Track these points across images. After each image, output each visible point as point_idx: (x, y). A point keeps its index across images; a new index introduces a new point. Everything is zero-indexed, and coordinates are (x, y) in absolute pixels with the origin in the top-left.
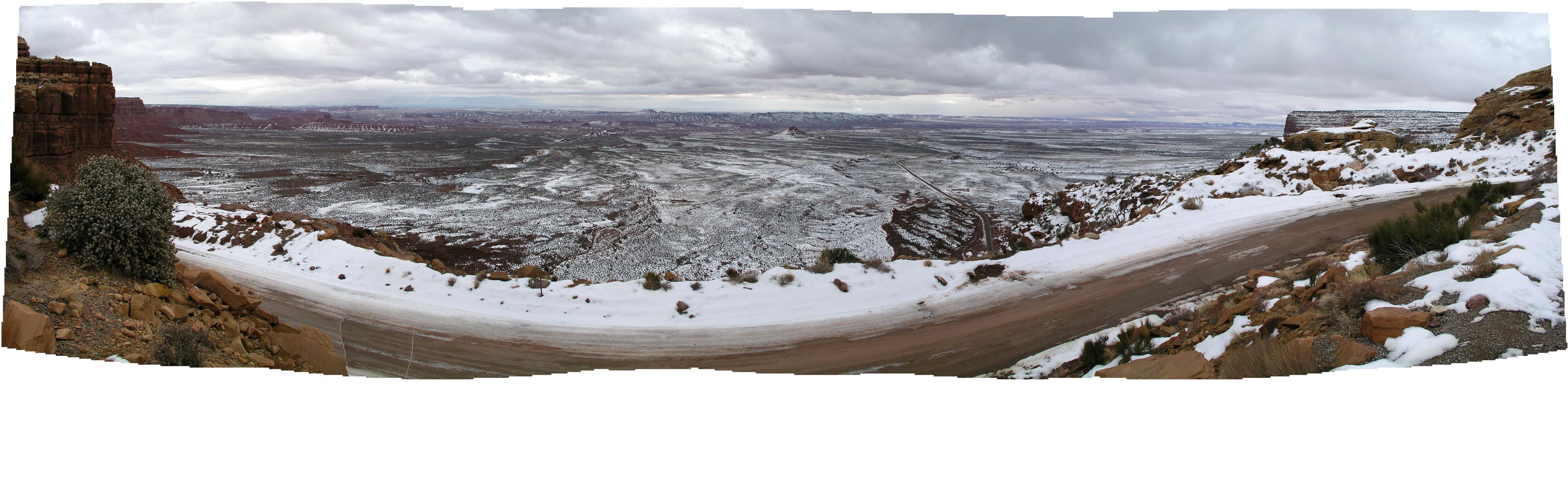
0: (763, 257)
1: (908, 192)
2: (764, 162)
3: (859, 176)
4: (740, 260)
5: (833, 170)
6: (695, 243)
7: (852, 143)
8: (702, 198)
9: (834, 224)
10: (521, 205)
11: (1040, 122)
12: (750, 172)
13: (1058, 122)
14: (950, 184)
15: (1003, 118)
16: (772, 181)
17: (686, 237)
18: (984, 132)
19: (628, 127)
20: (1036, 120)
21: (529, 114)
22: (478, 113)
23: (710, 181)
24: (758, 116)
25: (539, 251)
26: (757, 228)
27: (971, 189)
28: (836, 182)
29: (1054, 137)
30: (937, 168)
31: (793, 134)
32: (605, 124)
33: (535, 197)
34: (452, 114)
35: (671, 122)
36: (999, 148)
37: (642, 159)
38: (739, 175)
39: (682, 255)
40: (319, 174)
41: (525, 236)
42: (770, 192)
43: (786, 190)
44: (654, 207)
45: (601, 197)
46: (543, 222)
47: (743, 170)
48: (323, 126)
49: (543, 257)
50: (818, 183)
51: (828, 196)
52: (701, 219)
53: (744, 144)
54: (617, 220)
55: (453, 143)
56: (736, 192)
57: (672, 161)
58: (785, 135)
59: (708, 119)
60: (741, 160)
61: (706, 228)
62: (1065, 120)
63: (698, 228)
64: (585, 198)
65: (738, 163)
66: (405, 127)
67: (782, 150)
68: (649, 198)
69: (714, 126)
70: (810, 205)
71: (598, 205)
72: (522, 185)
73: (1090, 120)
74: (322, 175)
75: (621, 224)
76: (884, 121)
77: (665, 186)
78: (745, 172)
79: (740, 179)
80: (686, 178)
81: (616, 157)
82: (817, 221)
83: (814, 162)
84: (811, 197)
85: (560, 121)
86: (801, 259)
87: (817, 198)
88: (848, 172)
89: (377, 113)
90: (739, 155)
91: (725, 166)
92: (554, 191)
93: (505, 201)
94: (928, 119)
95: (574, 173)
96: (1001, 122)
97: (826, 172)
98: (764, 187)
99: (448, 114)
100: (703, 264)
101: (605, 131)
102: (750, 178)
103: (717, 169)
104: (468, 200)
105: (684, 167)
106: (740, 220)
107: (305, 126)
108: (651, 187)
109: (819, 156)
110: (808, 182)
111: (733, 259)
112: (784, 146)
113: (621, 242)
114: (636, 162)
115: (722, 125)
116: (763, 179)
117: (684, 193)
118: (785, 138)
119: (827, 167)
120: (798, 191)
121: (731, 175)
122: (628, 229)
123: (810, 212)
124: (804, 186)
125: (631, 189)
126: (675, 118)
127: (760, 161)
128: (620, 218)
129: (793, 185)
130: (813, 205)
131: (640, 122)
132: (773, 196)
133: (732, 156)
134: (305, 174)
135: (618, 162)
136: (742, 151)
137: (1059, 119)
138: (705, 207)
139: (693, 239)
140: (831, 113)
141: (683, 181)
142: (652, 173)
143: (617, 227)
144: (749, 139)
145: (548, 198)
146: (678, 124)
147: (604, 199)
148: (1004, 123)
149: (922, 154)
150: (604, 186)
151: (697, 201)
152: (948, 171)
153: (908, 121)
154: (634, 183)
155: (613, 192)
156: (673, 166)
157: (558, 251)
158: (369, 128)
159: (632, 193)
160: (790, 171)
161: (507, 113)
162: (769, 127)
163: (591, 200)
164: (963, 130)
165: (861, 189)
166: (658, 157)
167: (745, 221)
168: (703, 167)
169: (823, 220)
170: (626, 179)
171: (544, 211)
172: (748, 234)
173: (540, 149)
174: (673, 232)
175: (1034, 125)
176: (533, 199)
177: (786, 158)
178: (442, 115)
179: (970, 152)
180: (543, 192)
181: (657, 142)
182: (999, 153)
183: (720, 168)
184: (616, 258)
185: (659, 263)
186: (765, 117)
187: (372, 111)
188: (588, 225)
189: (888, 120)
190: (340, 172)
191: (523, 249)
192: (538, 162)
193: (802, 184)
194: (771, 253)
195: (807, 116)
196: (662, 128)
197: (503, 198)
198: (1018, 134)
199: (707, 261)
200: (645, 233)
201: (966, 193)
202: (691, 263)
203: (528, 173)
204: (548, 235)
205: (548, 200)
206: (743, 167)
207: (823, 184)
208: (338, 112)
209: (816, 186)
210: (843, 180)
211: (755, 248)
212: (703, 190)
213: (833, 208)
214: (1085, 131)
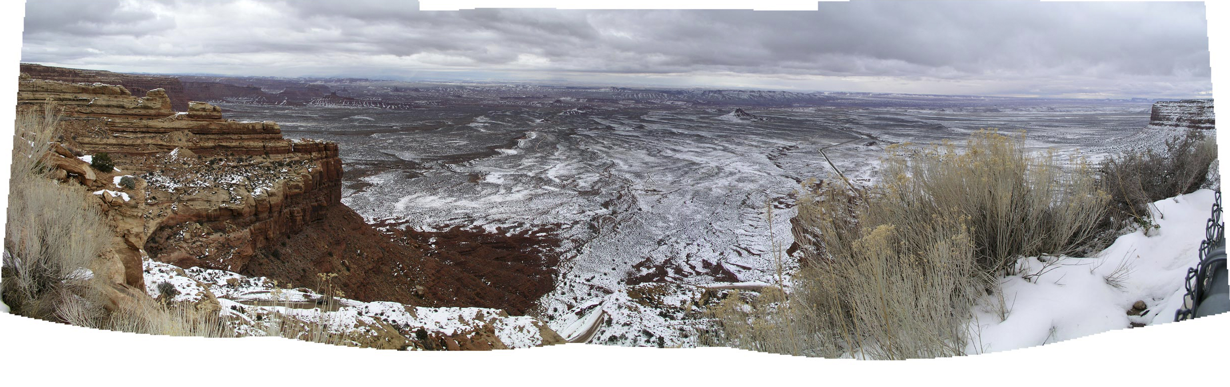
0: (713, 239)
1: (822, 182)
2: (713, 148)
3: (787, 165)
4: (698, 241)
5: (768, 160)
6: (667, 228)
7: (787, 127)
8: (668, 187)
9: (761, 213)
10: (539, 195)
11: (958, 100)
12: (702, 159)
13: (975, 100)
14: (857, 173)
15: (927, 95)
16: (720, 169)
17: (660, 224)
18: (906, 111)
19: (594, 104)
20: (955, 97)
21: (504, 89)
22: (458, 87)
23: (672, 170)
24: (709, 93)
25: (568, 236)
26: (708, 215)
27: (871, 179)
28: (768, 171)
29: (965, 118)
30: (852, 156)
31: (738, 116)
32: (574, 100)
33: (546, 187)
34: (436, 88)
35: (632, 99)
36: (912, 132)
37: (614, 145)
38: (694, 163)
39: (660, 238)
40: (364, 163)
41: (554, 224)
42: (717, 181)
43: (729, 179)
44: (633, 196)
45: (593, 187)
46: (563, 211)
47: (696, 158)
48: (330, 102)
49: (573, 241)
50: (755, 172)
51: (761, 186)
52: (669, 208)
53: (697, 126)
54: (611, 208)
55: (449, 123)
56: (691, 181)
57: (639, 147)
58: (731, 117)
59: (664, 96)
60: (693, 146)
61: (673, 215)
62: (982, 98)
63: (668, 216)
64: (581, 188)
65: (692, 150)
66: (402, 104)
67: (729, 134)
68: (628, 187)
69: (669, 103)
70: (747, 194)
71: (593, 194)
72: (531, 174)
73: (1005, 98)
74: (366, 164)
75: (614, 212)
76: (820, 99)
77: (638, 175)
78: (697, 159)
79: (695, 167)
80: (652, 167)
81: (592, 141)
82: (750, 209)
83: (754, 149)
84: (748, 187)
85: (533, 97)
86: (737, 241)
87: (752, 187)
88: (779, 161)
89: (367, 85)
90: (692, 141)
91: (682, 153)
92: (557, 180)
93: (526, 192)
94: (860, 97)
95: (565, 160)
96: (924, 100)
97: (762, 161)
98: (713, 176)
99: (432, 89)
100: (675, 244)
101: (576, 110)
102: (702, 166)
103: (675, 156)
104: (498, 191)
105: (649, 155)
106: (696, 208)
107: (314, 102)
108: (628, 176)
109: (759, 141)
110: (747, 171)
111: (693, 241)
112: (730, 130)
113: (618, 228)
114: (610, 148)
115: (676, 103)
116: (712, 167)
117: (653, 183)
118: (731, 119)
119: (763, 156)
120: (739, 180)
121: (687, 163)
122: (620, 217)
123: (746, 200)
124: (744, 175)
125: (613, 178)
126: (635, 96)
127: (710, 148)
128: (612, 207)
129: (735, 174)
130: (749, 194)
131: (605, 99)
132: (720, 185)
133: (687, 141)
134: (352, 163)
135: (596, 148)
136: (694, 135)
137: (977, 97)
138: (671, 196)
139: (665, 225)
140: (774, 92)
141: (651, 170)
142: (625, 161)
143: (612, 215)
144: (700, 120)
145: (556, 187)
146: (638, 101)
147: (595, 188)
148: (927, 100)
149: (843, 141)
150: (592, 175)
151: (664, 191)
152: (860, 160)
153: (841, 99)
154: (613, 171)
155: (600, 181)
156: (640, 153)
157: (580, 236)
158: (370, 104)
159: (614, 183)
160: (734, 159)
161: (485, 87)
162: (718, 104)
163: (586, 189)
164: (889, 109)
165: (786, 179)
166: (627, 142)
167: (700, 210)
168: (664, 154)
169: (754, 209)
170: (607, 167)
171: (558, 201)
172: (703, 221)
173: (527, 131)
174: (651, 218)
175: (953, 102)
176: (546, 190)
177: (731, 144)
178: (428, 90)
179: (886, 136)
180: (549, 182)
181: (622, 124)
182: (911, 138)
183: (678, 156)
184: (618, 241)
185: (646, 244)
186: (716, 95)
187: (363, 84)
188: (592, 214)
189: (823, 98)
190: (380, 161)
191: (557, 235)
192: (532, 147)
193: (743, 173)
194: (718, 236)
195: (753, 94)
196: (624, 105)
197: (522, 188)
198: (935, 114)
199: (677, 243)
200: (632, 220)
201: (866, 183)
202: (667, 244)
203: (530, 160)
204: (568, 223)
205: (556, 190)
206: (696, 154)
207: (758, 173)
208: (333, 84)
209: (753, 175)
210: (775, 171)
211: (707, 232)
212: (667, 179)
213: (763, 198)
214: (996, 110)
